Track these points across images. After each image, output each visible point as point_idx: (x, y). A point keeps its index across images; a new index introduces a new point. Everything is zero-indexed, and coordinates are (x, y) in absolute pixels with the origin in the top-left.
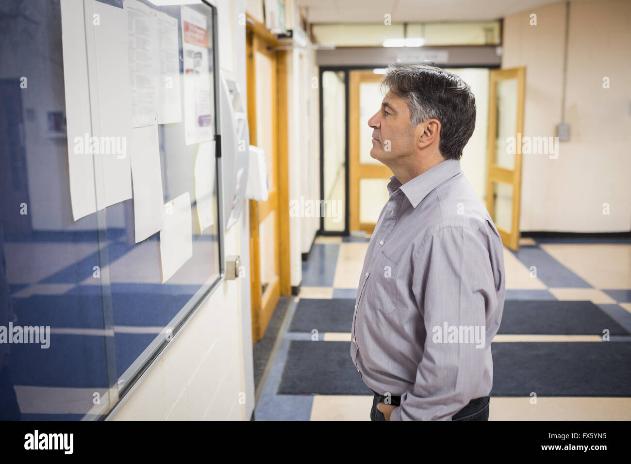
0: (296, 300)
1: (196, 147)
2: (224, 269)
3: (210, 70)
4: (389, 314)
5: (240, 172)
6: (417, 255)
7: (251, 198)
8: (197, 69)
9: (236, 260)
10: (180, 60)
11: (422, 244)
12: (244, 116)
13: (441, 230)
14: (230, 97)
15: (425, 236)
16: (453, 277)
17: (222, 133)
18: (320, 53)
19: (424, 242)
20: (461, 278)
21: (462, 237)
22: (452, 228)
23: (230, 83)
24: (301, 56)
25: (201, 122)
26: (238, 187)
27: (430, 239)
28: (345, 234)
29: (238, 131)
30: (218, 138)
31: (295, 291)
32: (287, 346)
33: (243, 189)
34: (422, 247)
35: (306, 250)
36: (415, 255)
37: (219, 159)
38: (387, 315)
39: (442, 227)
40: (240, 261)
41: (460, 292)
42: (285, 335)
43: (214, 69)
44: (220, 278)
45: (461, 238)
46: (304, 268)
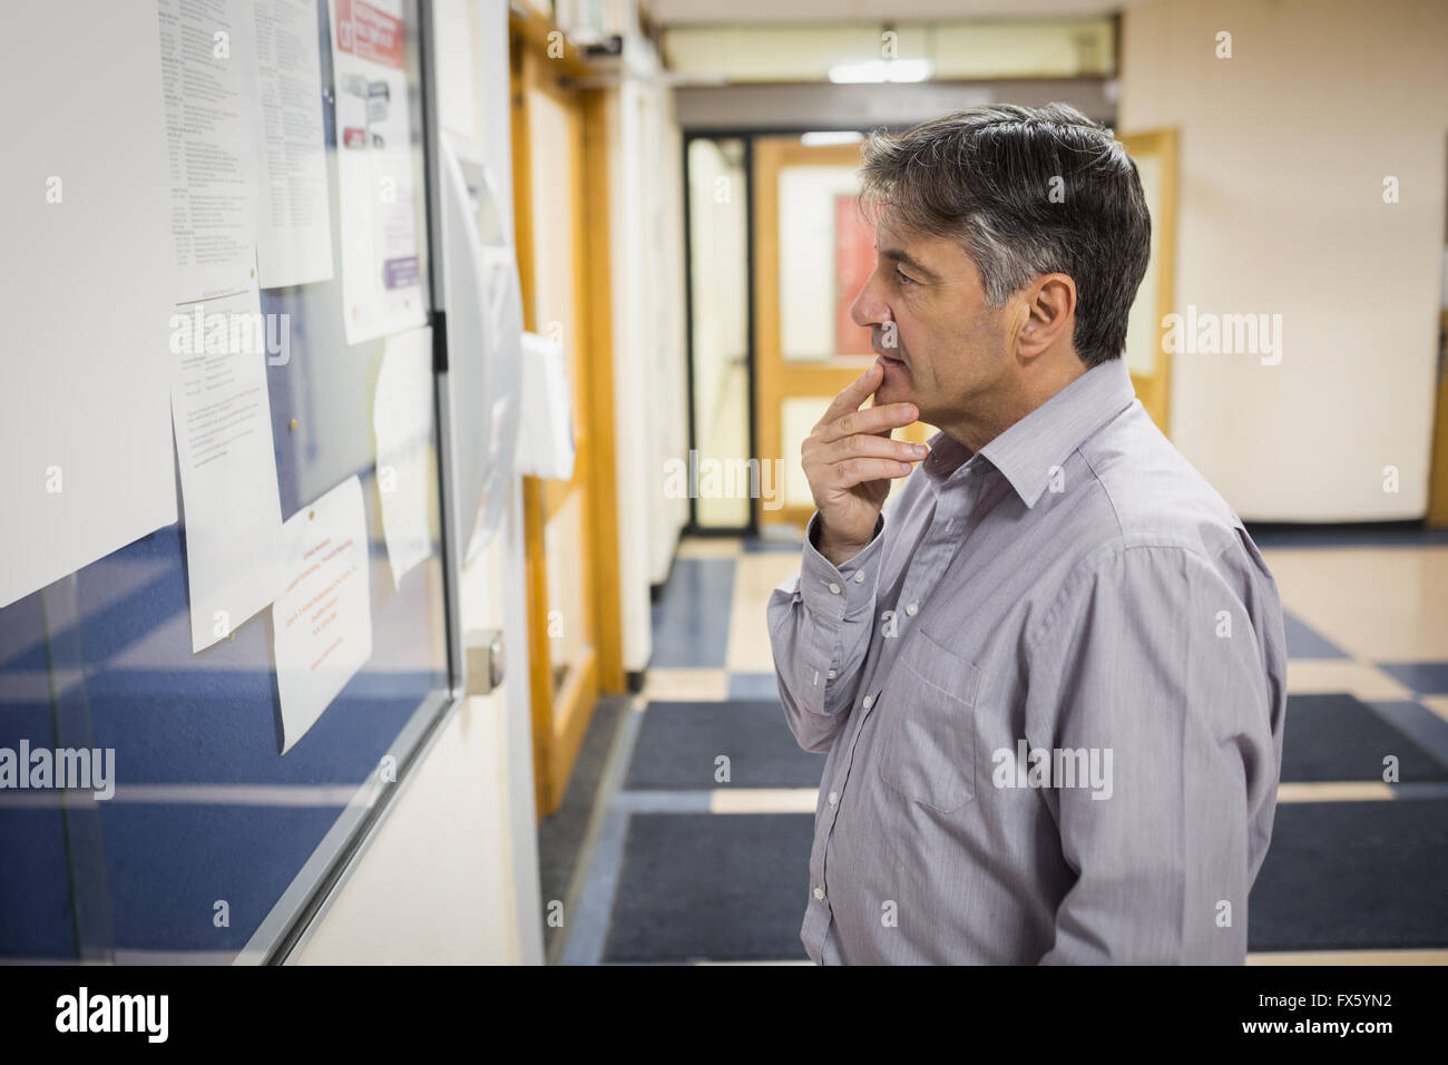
0: (639, 704)
1: (377, 347)
2: (460, 677)
3: (413, 139)
4: (952, 813)
5: (498, 409)
6: (1041, 632)
7: (528, 470)
8: (376, 128)
9: (493, 642)
10: (325, 100)
11: (1058, 599)
12: (507, 256)
13: (1120, 558)
14: (468, 205)
15: (1069, 577)
16: (1161, 698)
17: (449, 306)
18: (684, 94)
19: (1064, 594)
20: (1185, 699)
21: (1184, 576)
22: (1153, 550)
23: (466, 166)
24: (641, 103)
25: (392, 275)
26: (494, 447)
27: (1086, 585)
28: (749, 534)
29: (492, 294)
30: (437, 321)
31: (635, 682)
32: (621, 829)
33: (508, 450)
34: (1056, 608)
35: (659, 574)
36: (1035, 635)
37: (441, 378)
38: (945, 817)
39: (1122, 548)
40: (502, 645)
41: (1182, 744)
42: (615, 801)
43: (426, 136)
44: (451, 702)
45: (1182, 580)
46: (656, 621)
